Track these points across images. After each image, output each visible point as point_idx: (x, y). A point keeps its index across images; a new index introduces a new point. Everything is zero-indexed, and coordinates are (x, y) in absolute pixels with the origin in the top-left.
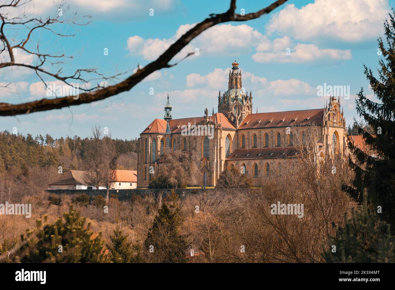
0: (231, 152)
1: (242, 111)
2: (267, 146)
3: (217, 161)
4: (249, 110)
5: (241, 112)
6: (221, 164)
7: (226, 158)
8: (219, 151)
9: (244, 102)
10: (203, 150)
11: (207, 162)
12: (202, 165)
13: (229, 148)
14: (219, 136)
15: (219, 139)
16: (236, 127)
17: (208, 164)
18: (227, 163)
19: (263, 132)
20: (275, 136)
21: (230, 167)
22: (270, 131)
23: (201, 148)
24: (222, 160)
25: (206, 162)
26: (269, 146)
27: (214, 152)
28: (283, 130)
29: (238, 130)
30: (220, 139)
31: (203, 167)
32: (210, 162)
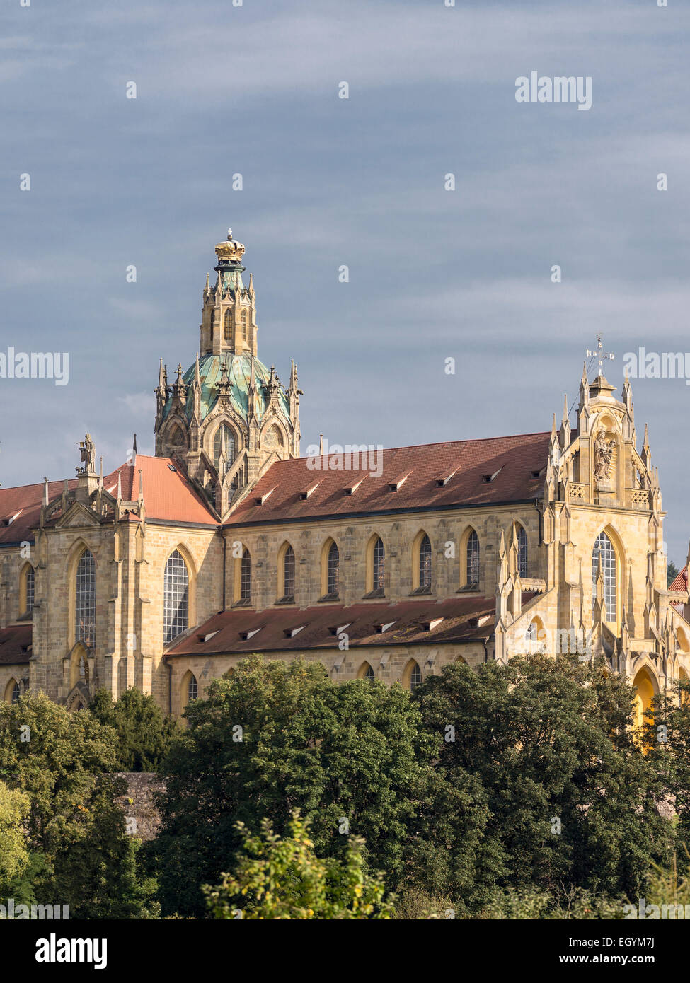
0: (193, 621)
1: (247, 447)
2: (332, 596)
3: (124, 660)
4: (281, 441)
5: (245, 450)
6: (142, 672)
7: (166, 646)
8: (135, 616)
9: (257, 411)
10: (72, 615)
11: (86, 665)
12: (69, 676)
13: (184, 604)
14: (133, 555)
15: (131, 564)
16: (216, 515)
17: (91, 673)
18: (170, 667)
19: (320, 534)
20: (364, 550)
21: (181, 685)
22: (344, 529)
23: (67, 603)
24: (143, 656)
25: (82, 663)
26: (340, 596)
27: (111, 622)
28: (392, 524)
29: (226, 526)
30: (137, 564)
31: (72, 686)
32: (96, 666)
